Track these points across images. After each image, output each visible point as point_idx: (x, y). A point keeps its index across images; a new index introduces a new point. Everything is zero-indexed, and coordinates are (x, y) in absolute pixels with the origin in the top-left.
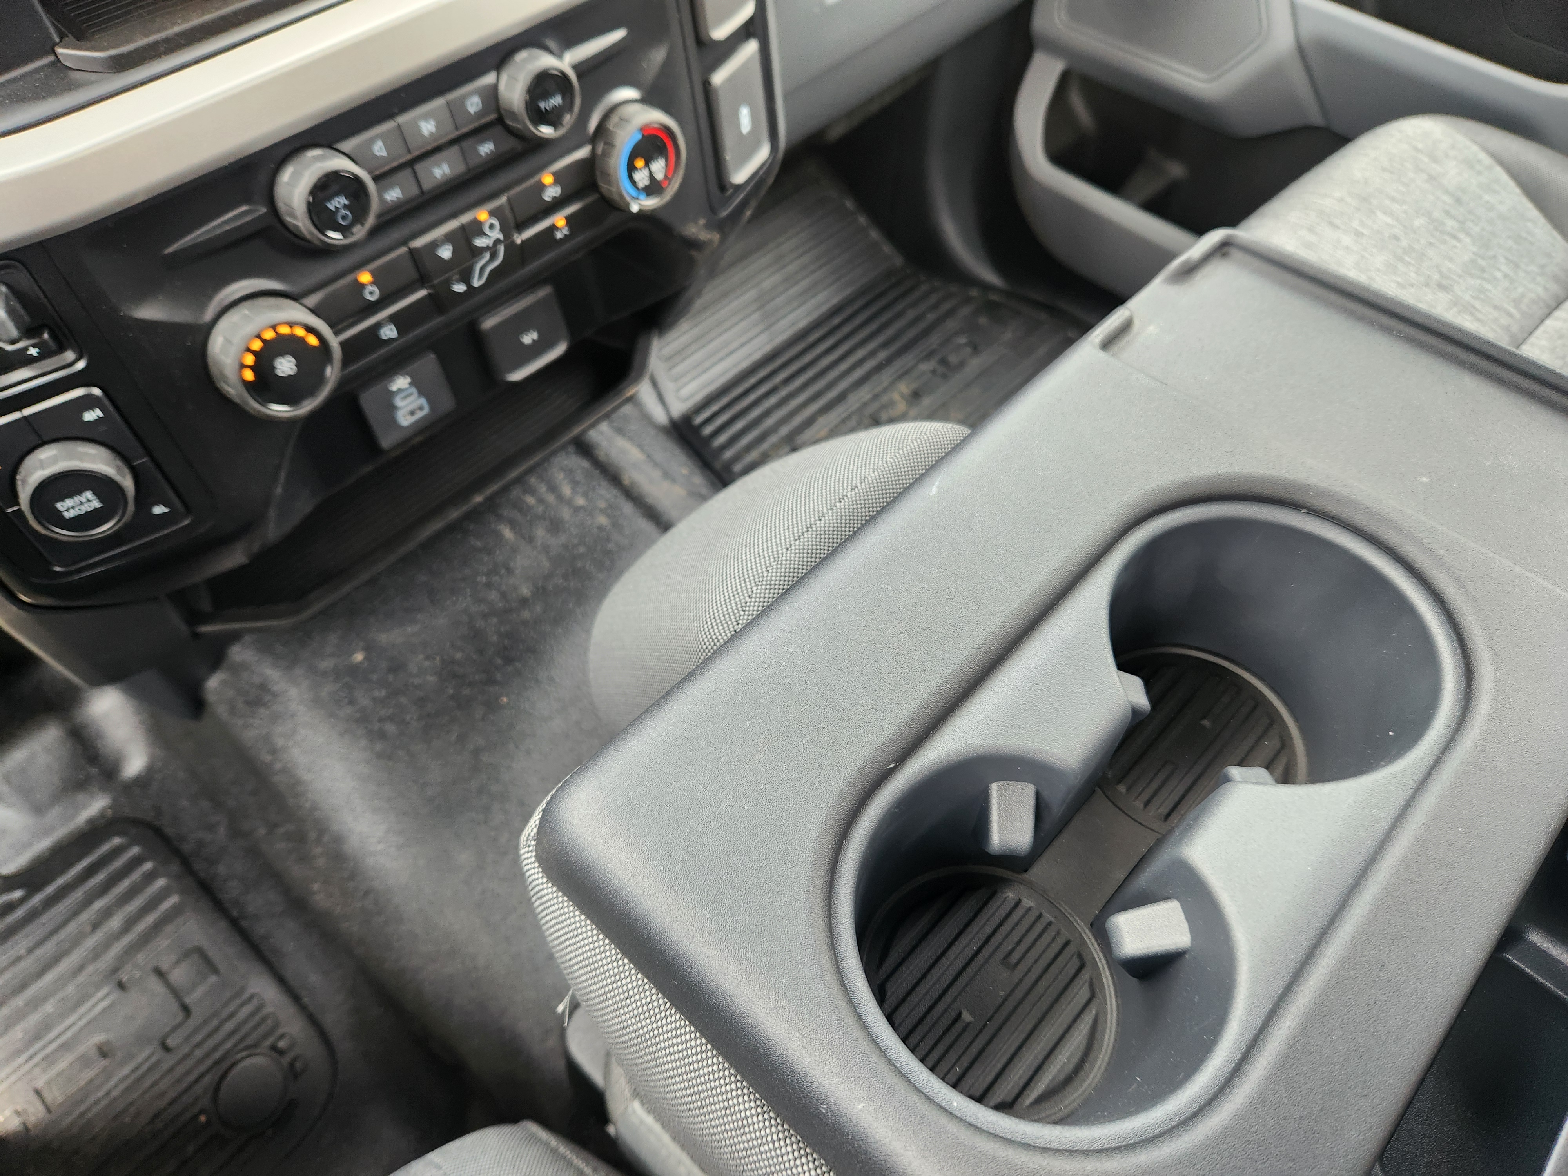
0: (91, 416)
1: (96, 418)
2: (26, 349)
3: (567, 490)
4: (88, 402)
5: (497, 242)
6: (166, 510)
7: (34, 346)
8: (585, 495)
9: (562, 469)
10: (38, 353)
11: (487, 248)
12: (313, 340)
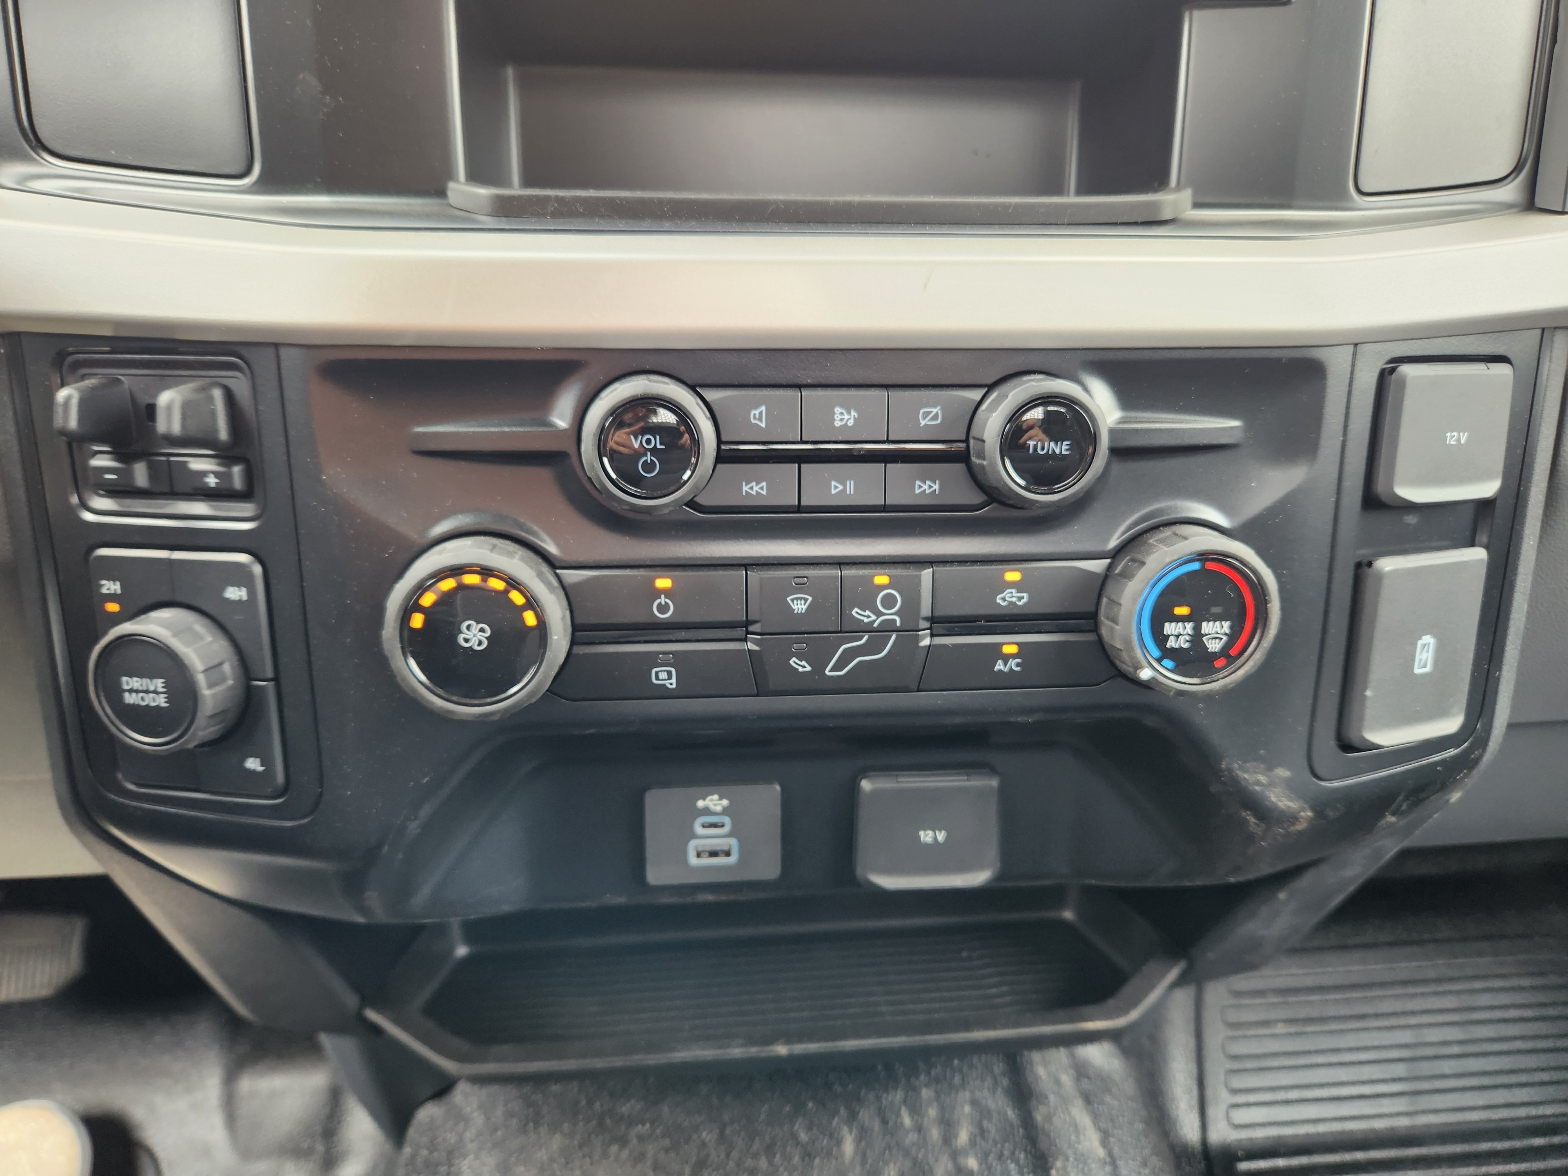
0: (235, 593)
1: (237, 598)
2: (205, 474)
3: (963, 1136)
4: (238, 575)
5: (888, 628)
6: (260, 769)
7: (216, 474)
8: (984, 1159)
9: (974, 1103)
10: (217, 483)
11: (868, 629)
12: (530, 619)
